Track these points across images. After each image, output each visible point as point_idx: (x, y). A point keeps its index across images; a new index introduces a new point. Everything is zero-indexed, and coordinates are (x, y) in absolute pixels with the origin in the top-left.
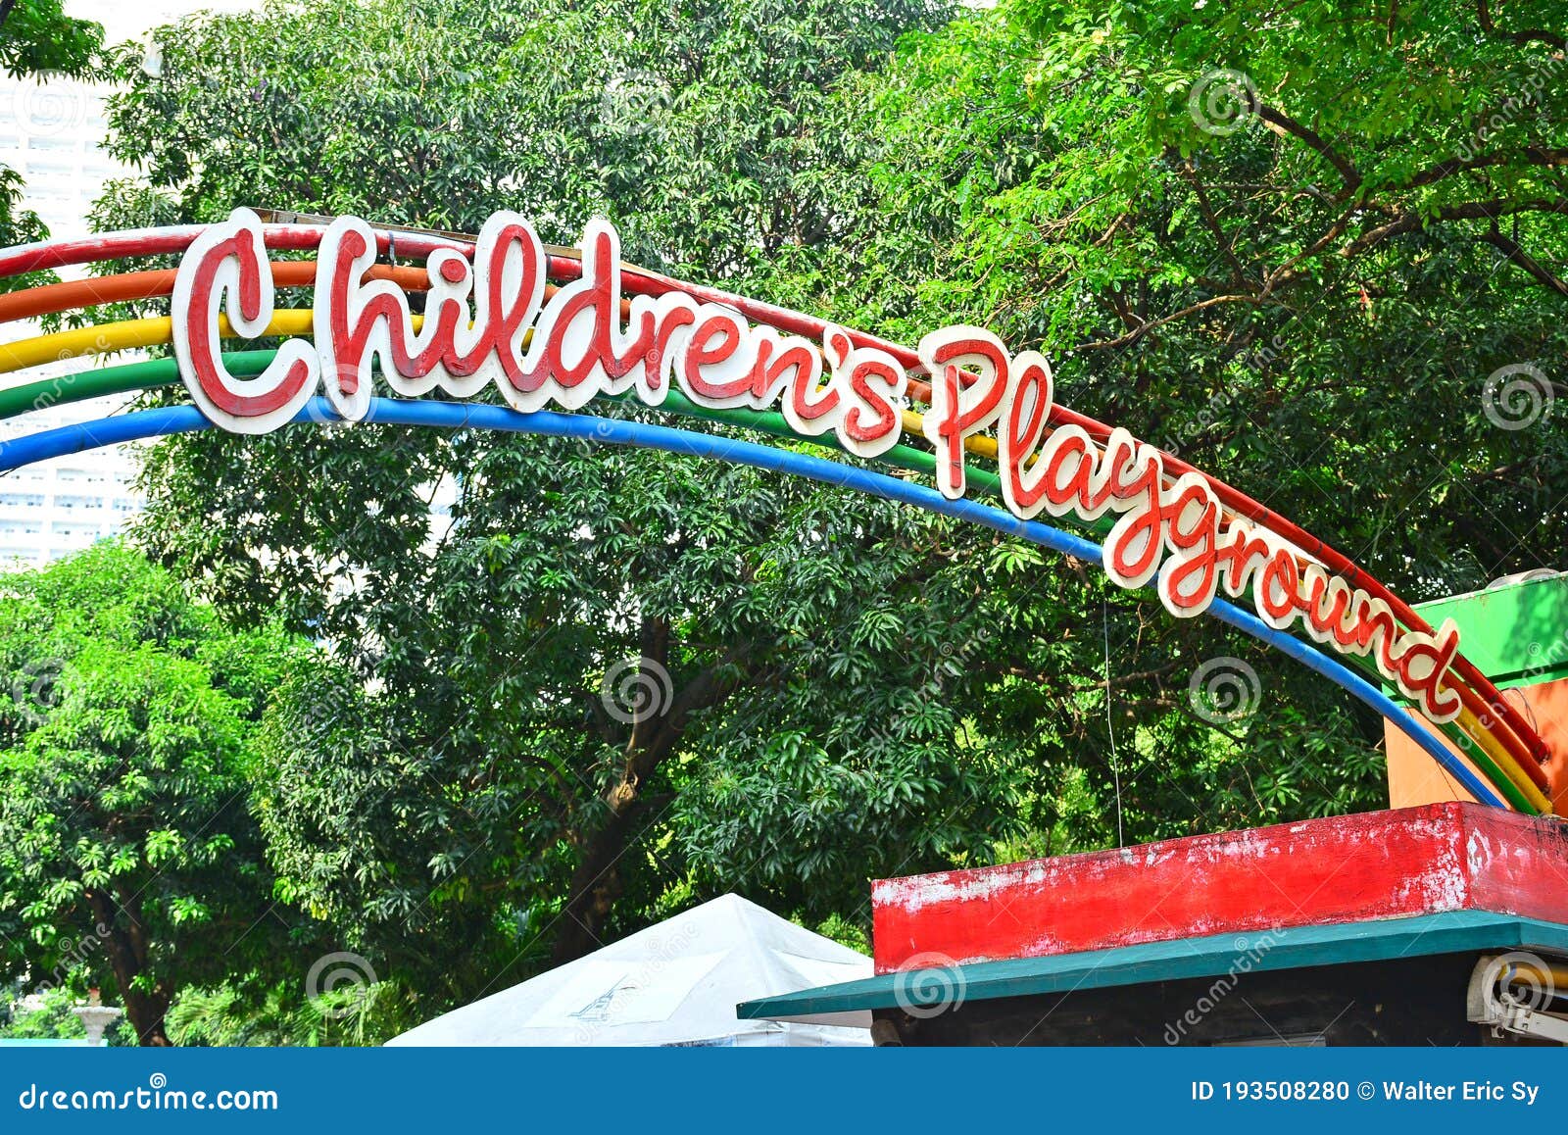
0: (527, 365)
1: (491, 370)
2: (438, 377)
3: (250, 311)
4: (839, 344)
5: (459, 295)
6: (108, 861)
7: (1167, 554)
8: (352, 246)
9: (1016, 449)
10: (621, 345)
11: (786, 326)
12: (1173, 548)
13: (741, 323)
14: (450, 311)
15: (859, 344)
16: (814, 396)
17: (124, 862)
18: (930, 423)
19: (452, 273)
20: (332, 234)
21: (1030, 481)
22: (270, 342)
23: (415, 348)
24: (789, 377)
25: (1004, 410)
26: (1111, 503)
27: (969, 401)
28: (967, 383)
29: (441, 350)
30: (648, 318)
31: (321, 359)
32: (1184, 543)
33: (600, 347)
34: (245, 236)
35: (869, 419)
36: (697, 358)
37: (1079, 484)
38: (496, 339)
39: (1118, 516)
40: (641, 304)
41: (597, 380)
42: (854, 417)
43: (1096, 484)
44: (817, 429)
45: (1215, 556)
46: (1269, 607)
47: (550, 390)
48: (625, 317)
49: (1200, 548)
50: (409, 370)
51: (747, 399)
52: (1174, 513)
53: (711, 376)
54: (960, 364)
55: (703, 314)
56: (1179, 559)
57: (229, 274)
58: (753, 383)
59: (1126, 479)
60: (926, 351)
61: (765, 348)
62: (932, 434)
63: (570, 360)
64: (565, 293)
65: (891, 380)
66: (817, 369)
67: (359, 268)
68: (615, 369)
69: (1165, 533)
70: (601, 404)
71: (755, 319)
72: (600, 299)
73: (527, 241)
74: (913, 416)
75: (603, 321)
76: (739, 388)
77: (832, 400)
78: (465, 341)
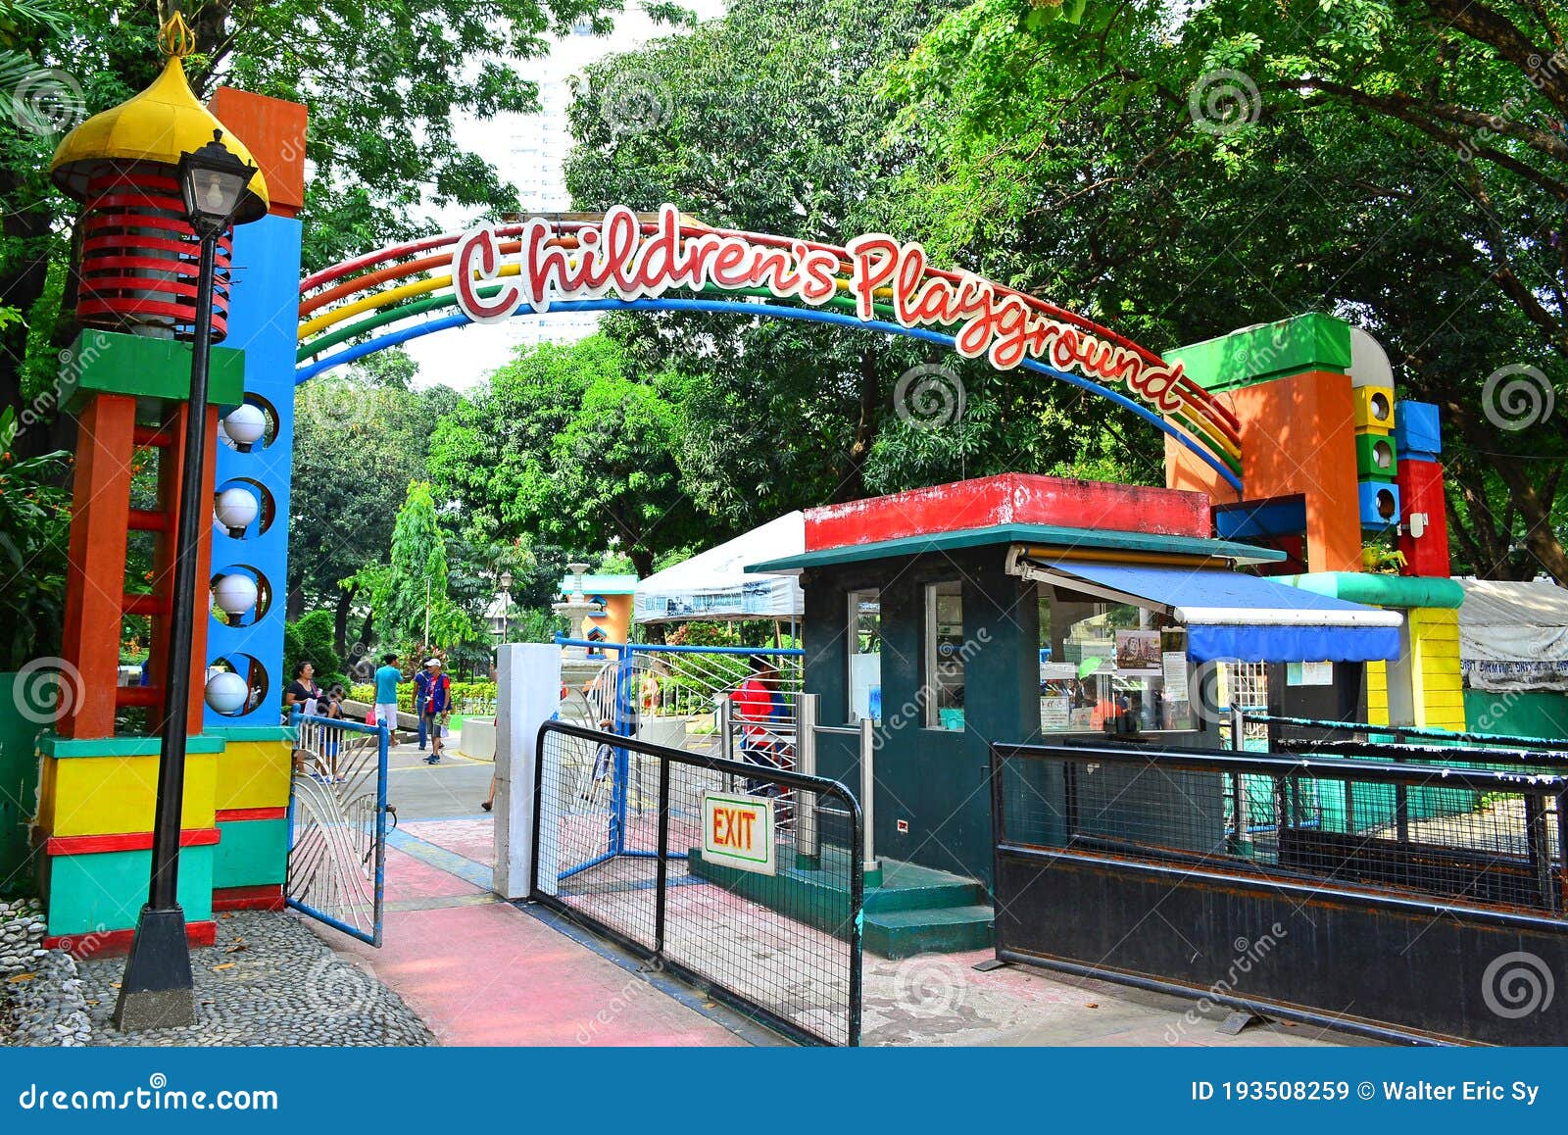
0: (629, 279)
1: (611, 282)
2: (584, 289)
3: (489, 268)
4: (801, 251)
5: (594, 249)
6: (611, 489)
7: (995, 338)
8: (539, 232)
9: (903, 293)
10: (679, 264)
11: (770, 245)
12: (998, 334)
13: (745, 245)
14: (589, 257)
15: (811, 249)
16: (785, 278)
17: (619, 489)
18: (853, 285)
19: (590, 239)
20: (528, 228)
21: (910, 309)
23: (571, 276)
24: (772, 270)
25: (896, 274)
26: (961, 315)
27: (874, 271)
28: (874, 262)
29: (585, 276)
30: (694, 249)
31: (525, 287)
32: (1005, 332)
33: (668, 266)
34: (485, 234)
35: (817, 285)
36: (720, 265)
37: (942, 307)
38: (613, 266)
39: (965, 321)
40: (691, 242)
41: (668, 282)
42: (809, 286)
43: (951, 306)
44: (787, 294)
45: (1024, 337)
46: (1058, 361)
47: (642, 289)
48: (682, 249)
49: (1016, 333)
50: (569, 287)
51: (749, 283)
52: (999, 318)
53: (727, 274)
54: (869, 254)
55: (723, 244)
56: (1002, 340)
57: (478, 250)
58: (752, 274)
59: (969, 302)
60: (850, 249)
61: (759, 257)
62: (854, 290)
63: (652, 274)
64: (649, 242)
65: (830, 265)
66: (788, 264)
67: (541, 243)
68: (676, 276)
69: (994, 328)
70: (669, 293)
71: (753, 242)
72: (668, 242)
73: (627, 219)
74: (843, 282)
75: (670, 253)
76: (744, 278)
77: (796, 278)
78: (597, 271)
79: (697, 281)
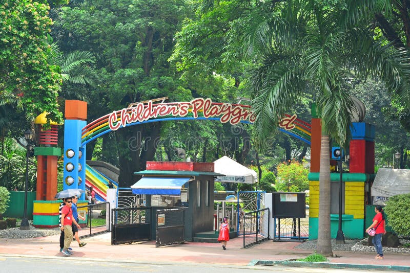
0: (141, 117)
1: (138, 119)
2: (132, 121)
3: (115, 120)
4: (180, 105)
5: (134, 113)
7: (232, 117)
8: (124, 111)
9: (205, 111)
10: (152, 112)
11: (172, 105)
13: (166, 106)
14: (133, 114)
15: (182, 104)
16: (176, 112)
19: (134, 111)
20: (122, 111)
21: (207, 114)
22: (117, 122)
23: (130, 119)
24: (172, 111)
25: (203, 106)
26: (222, 113)
27: (197, 107)
28: (198, 104)
29: (132, 118)
30: (155, 109)
31: (121, 122)
32: (234, 115)
33: (149, 114)
34: (114, 114)
35: (183, 112)
36: (161, 111)
37: (216, 112)
38: (138, 116)
39: (223, 115)
41: (149, 117)
42: (181, 112)
43: (219, 111)
44: (176, 115)
45: (240, 116)
46: (251, 120)
47: (144, 119)
48: (153, 110)
49: (238, 115)
50: (129, 121)
51: (167, 114)
52: (233, 112)
53: (162, 113)
54: (196, 103)
55: (161, 107)
56: (234, 117)
57: (113, 117)
58: (168, 112)
59: (224, 110)
60: (191, 103)
61: (169, 108)
62: (193, 112)
63: (146, 116)
64: (146, 109)
65: (186, 107)
66: (176, 108)
67: (125, 113)
68: (151, 115)
69: (231, 114)
70: (150, 119)
71: (168, 105)
72: (150, 109)
73: (141, 105)
74: (190, 110)
75: (150, 111)
76: (166, 113)
77: (178, 111)
78: (135, 117)
79: (156, 115)
